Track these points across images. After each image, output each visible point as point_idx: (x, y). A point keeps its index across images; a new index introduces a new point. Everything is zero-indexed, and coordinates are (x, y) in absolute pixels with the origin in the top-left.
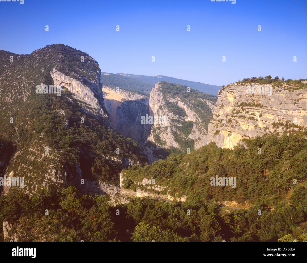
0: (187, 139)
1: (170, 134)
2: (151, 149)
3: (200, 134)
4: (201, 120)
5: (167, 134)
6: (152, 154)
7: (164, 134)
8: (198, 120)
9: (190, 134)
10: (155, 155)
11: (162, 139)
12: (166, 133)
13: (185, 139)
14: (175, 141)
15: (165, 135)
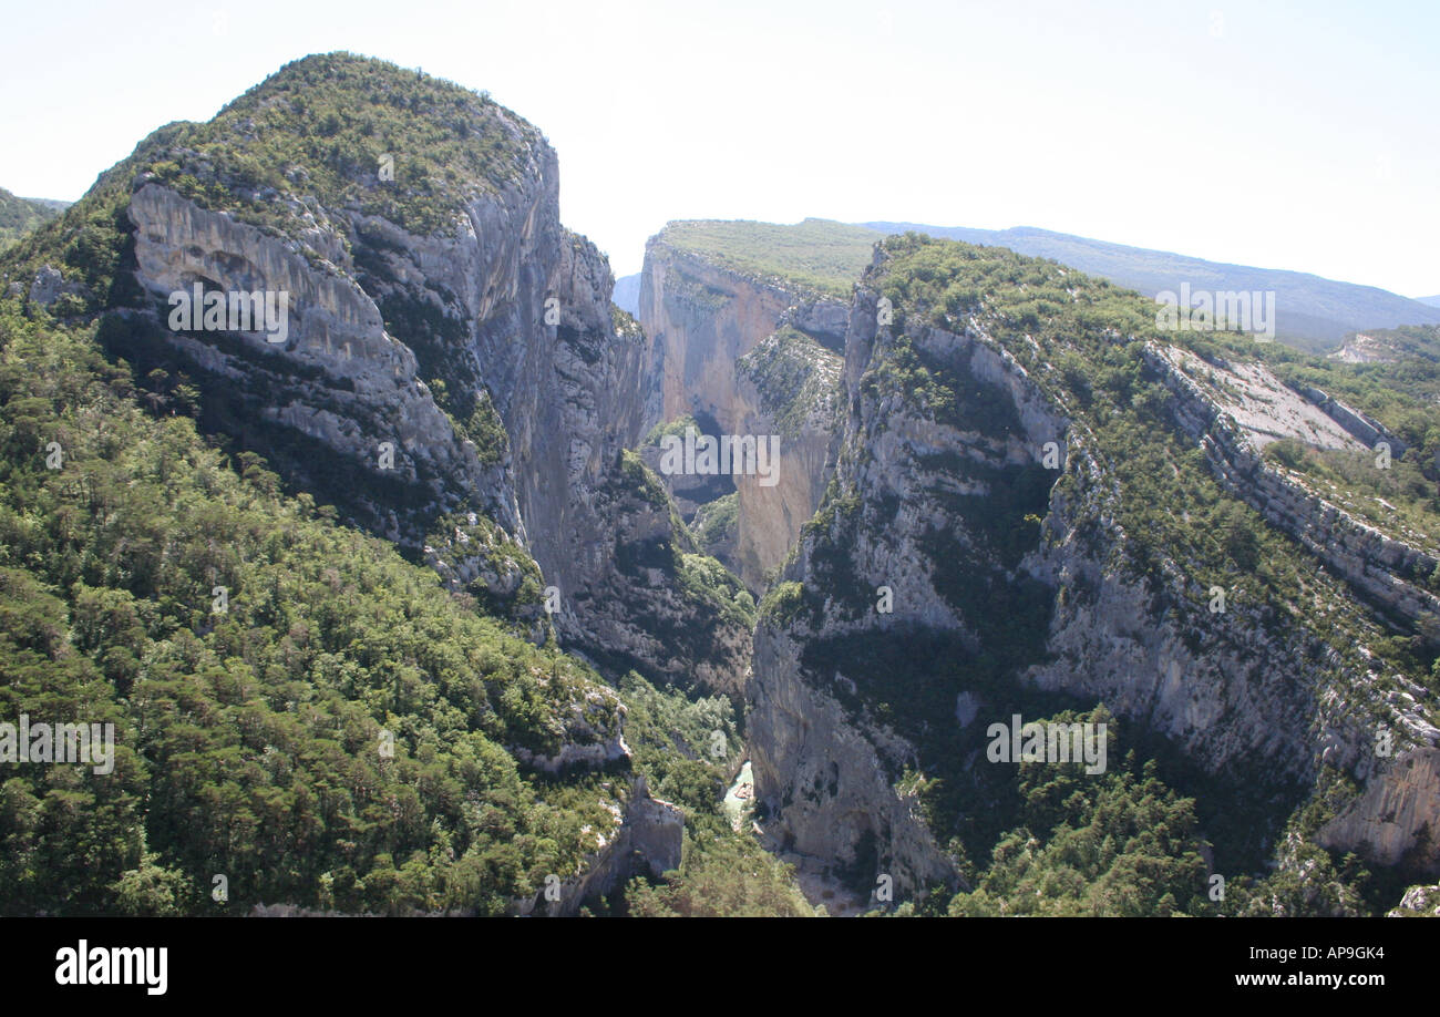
0: (1010, 576)
1: (906, 547)
2: (788, 632)
3: (1090, 555)
4: (1102, 467)
5: (893, 545)
6: (798, 665)
7: (875, 544)
8: (1086, 467)
9: (1028, 549)
10: (809, 672)
11: (861, 573)
12: (887, 538)
13: (1000, 577)
14: (939, 590)
15: (881, 551)
